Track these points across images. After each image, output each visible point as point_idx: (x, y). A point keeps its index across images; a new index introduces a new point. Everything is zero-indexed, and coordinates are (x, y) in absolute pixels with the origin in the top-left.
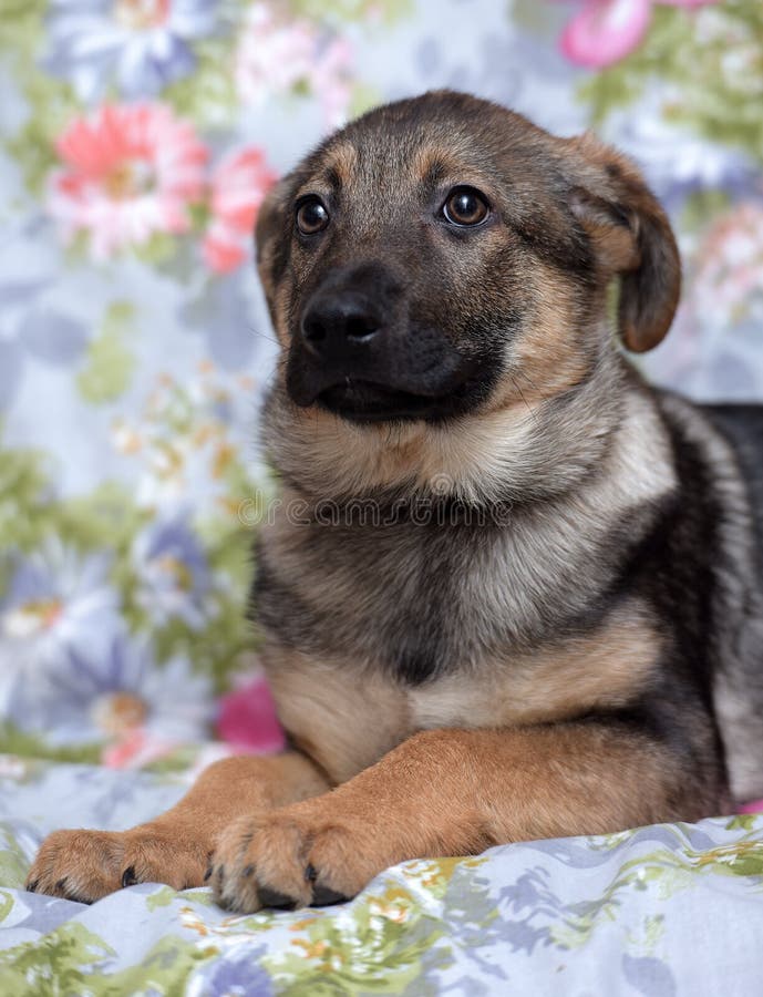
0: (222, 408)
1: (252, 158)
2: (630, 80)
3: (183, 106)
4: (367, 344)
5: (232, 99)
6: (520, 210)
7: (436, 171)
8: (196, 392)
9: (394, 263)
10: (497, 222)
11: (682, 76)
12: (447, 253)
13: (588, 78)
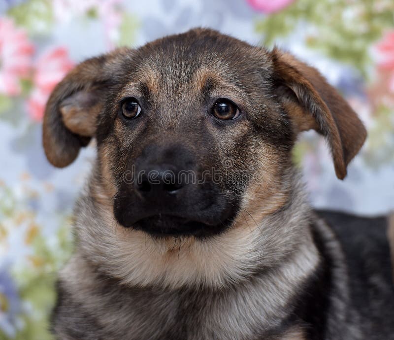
0: (33, 203)
1: (60, 53)
2: (288, 21)
3: (20, 20)
4: (175, 195)
5: (50, 18)
6: (254, 111)
7: (209, 85)
8: (18, 192)
9: (189, 145)
10: (243, 119)
11: (319, 21)
12: (215, 136)
13: (263, 18)
